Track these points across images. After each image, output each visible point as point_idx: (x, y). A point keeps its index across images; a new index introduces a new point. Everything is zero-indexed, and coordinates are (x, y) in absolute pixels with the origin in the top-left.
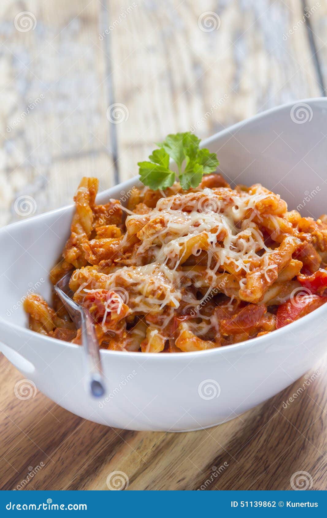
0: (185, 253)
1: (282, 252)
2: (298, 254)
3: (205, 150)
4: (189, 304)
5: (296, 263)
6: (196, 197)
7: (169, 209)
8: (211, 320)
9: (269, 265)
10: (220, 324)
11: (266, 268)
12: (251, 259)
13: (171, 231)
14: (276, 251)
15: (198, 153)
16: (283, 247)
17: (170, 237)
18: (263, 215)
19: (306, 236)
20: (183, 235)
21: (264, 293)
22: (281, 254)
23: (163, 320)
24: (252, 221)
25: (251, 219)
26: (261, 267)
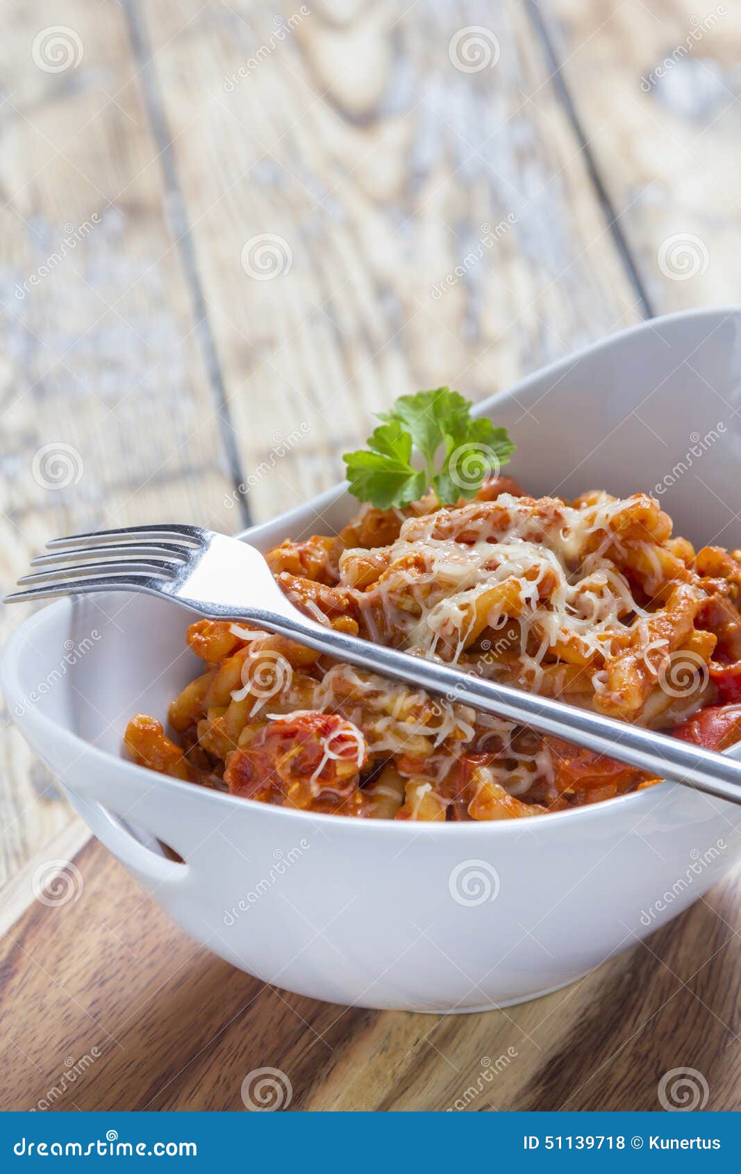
0: (475, 625)
1: (674, 616)
2: (705, 618)
3: (484, 420)
4: (490, 730)
5: (703, 638)
6: (484, 512)
7: (429, 538)
8: (538, 762)
9: (651, 641)
10: (557, 769)
11: (646, 647)
12: (611, 632)
13: (440, 581)
14: (661, 613)
15: (470, 428)
16: (674, 605)
17: (437, 594)
18: (627, 542)
19: (718, 584)
20: (467, 587)
21: (645, 700)
22: (671, 619)
23: (437, 765)
24: (605, 556)
25: (602, 553)
26: (636, 646)
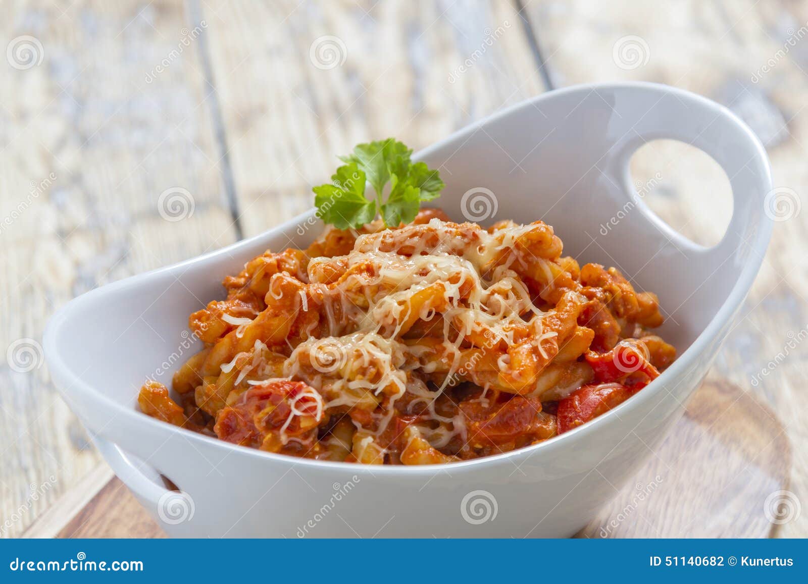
0: (409, 317)
1: (562, 314)
2: (586, 317)
3: (421, 163)
4: (417, 397)
5: (584, 332)
6: (418, 232)
7: (377, 250)
8: (455, 423)
9: (544, 333)
10: (469, 430)
11: (540, 337)
12: (513, 325)
13: (385, 283)
14: (553, 312)
15: (411, 169)
16: (562, 307)
17: (381, 293)
18: (528, 257)
19: (596, 292)
20: (406, 288)
21: (539, 377)
22: (560, 317)
23: (378, 422)
24: (510, 268)
25: (509, 265)
26: (532, 337)
